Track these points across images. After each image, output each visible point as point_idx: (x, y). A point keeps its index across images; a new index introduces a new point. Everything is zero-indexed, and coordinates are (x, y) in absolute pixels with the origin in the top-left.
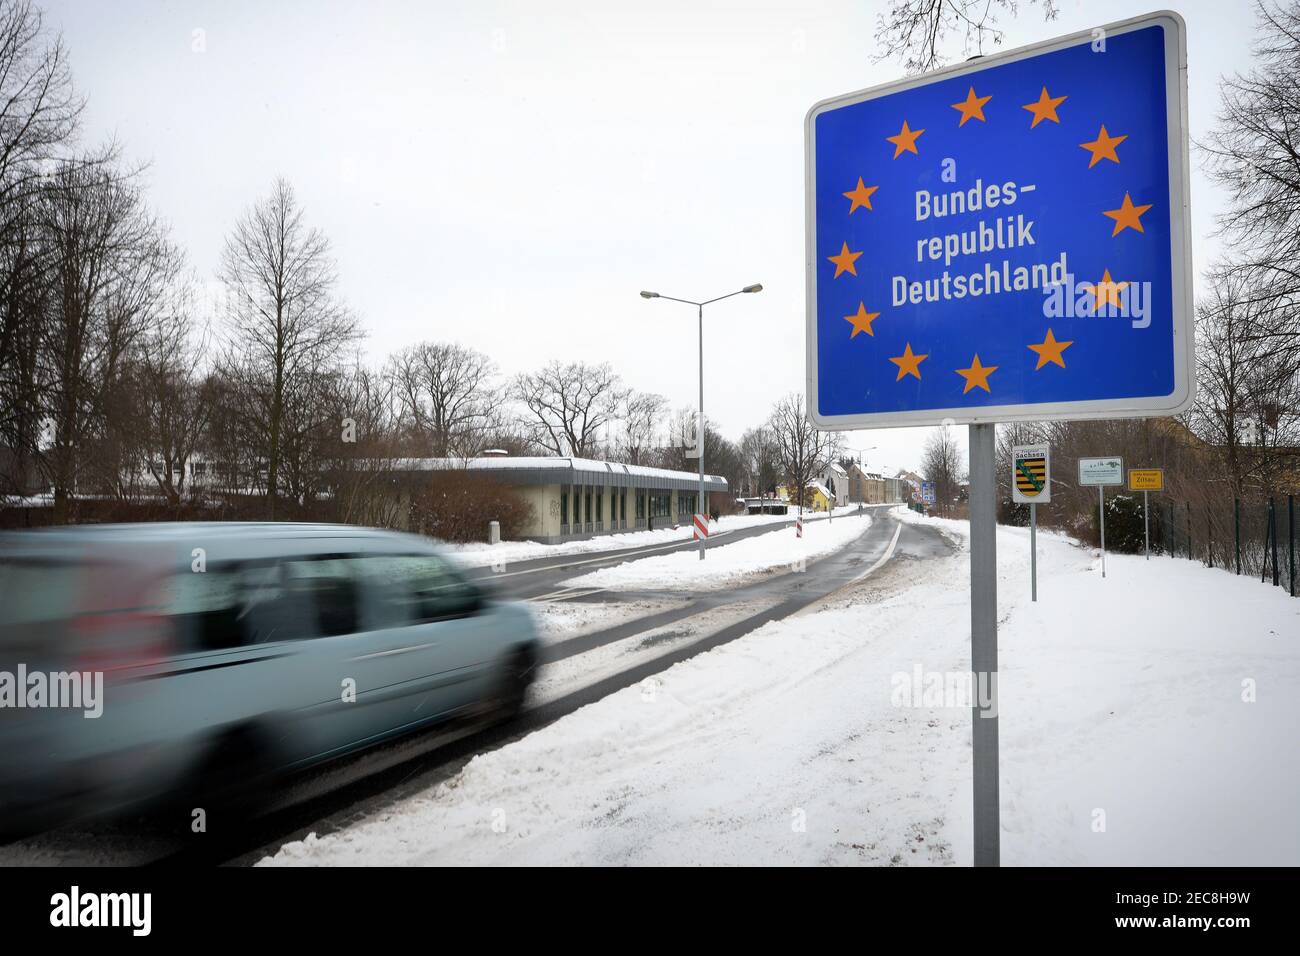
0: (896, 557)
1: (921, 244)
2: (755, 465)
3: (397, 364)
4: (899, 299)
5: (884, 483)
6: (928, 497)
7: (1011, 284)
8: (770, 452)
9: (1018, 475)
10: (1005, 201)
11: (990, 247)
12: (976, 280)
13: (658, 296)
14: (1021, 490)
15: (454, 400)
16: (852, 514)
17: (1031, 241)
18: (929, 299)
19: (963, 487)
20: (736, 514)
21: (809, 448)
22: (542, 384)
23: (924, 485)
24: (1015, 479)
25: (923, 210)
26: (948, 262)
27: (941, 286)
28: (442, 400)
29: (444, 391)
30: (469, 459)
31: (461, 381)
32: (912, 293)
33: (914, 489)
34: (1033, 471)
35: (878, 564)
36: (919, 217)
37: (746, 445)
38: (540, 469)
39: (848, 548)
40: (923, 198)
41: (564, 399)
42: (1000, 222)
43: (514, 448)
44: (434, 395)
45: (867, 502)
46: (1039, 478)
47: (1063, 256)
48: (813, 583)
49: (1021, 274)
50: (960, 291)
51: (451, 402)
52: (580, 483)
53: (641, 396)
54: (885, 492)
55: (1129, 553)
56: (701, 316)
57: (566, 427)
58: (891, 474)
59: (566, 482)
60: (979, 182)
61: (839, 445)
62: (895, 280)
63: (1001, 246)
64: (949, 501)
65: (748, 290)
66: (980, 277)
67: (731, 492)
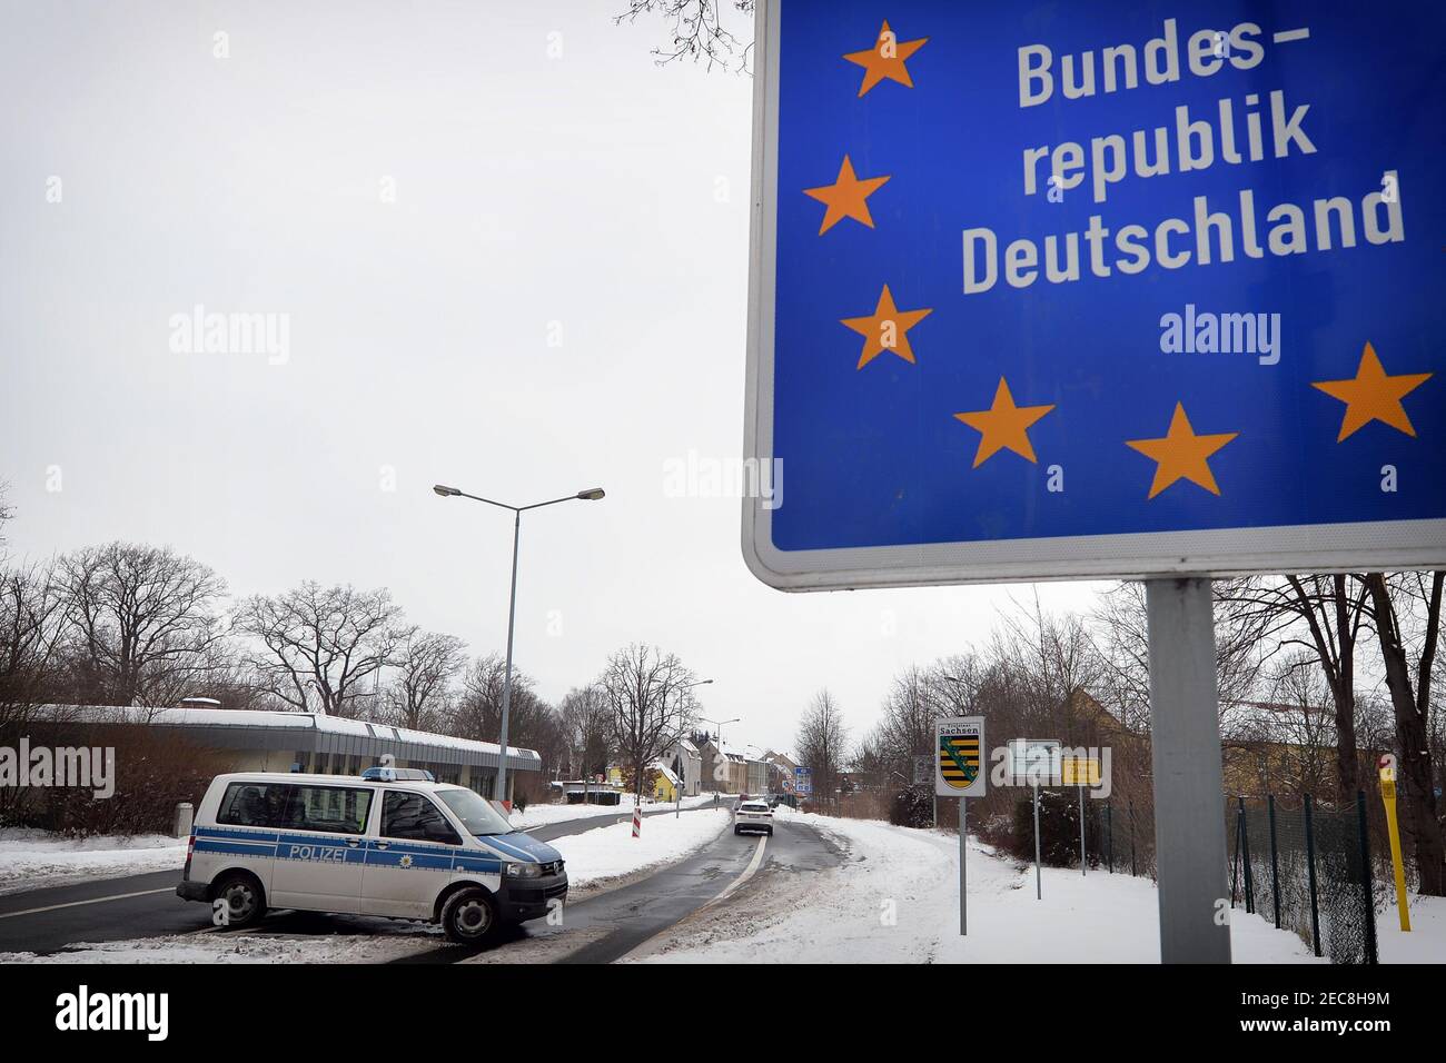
0: (767, 866)
1: (1031, 157)
2: (579, 737)
3: (72, 572)
4: (980, 276)
5: (747, 766)
6: (802, 787)
7: (1262, 240)
8: (600, 721)
9: (943, 758)
10: (1238, 63)
11: (1206, 160)
12: (1172, 234)
13: (458, 493)
14: (948, 779)
15: (154, 627)
16: (705, 806)
17: (1307, 147)
18: (1054, 276)
19: (845, 775)
20: (550, 802)
21: (653, 717)
22: (287, 612)
23: (798, 771)
24: (938, 763)
25: (1036, 86)
26: (1100, 196)
27: (1085, 247)
28: (135, 625)
29: (140, 612)
30: (156, 710)
31: (167, 601)
32: (1012, 264)
33: (784, 777)
34: (963, 753)
35: (744, 876)
36: (1026, 100)
37: (570, 705)
38: (266, 728)
39: (701, 853)
40: (1035, 61)
41: (319, 634)
42: (1225, 106)
43: (233, 698)
44: (122, 618)
45: (725, 792)
46: (971, 763)
47: (1391, 180)
48: (653, 905)
49: (1286, 219)
50: (1133, 259)
51: (148, 630)
52: (325, 751)
53: (429, 636)
54: (747, 778)
55: (1059, 867)
56: (517, 525)
57: (317, 673)
58: (755, 755)
59: (306, 750)
60: (1170, 26)
61: (692, 714)
62: (969, 236)
63: (1232, 157)
64: (828, 792)
65: (584, 496)
66: (1181, 227)
67: (545, 771)
